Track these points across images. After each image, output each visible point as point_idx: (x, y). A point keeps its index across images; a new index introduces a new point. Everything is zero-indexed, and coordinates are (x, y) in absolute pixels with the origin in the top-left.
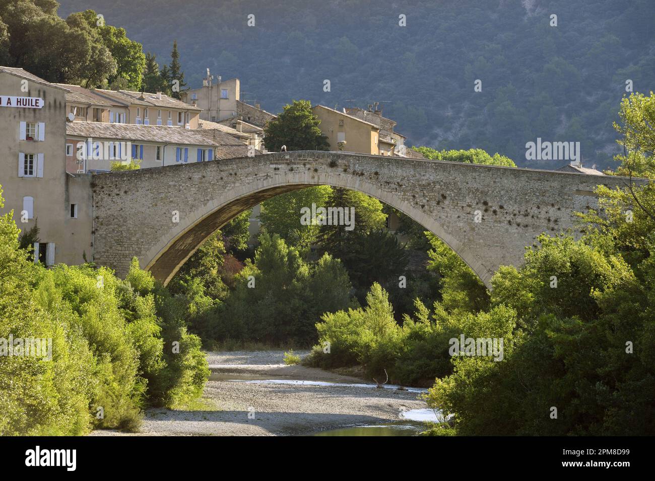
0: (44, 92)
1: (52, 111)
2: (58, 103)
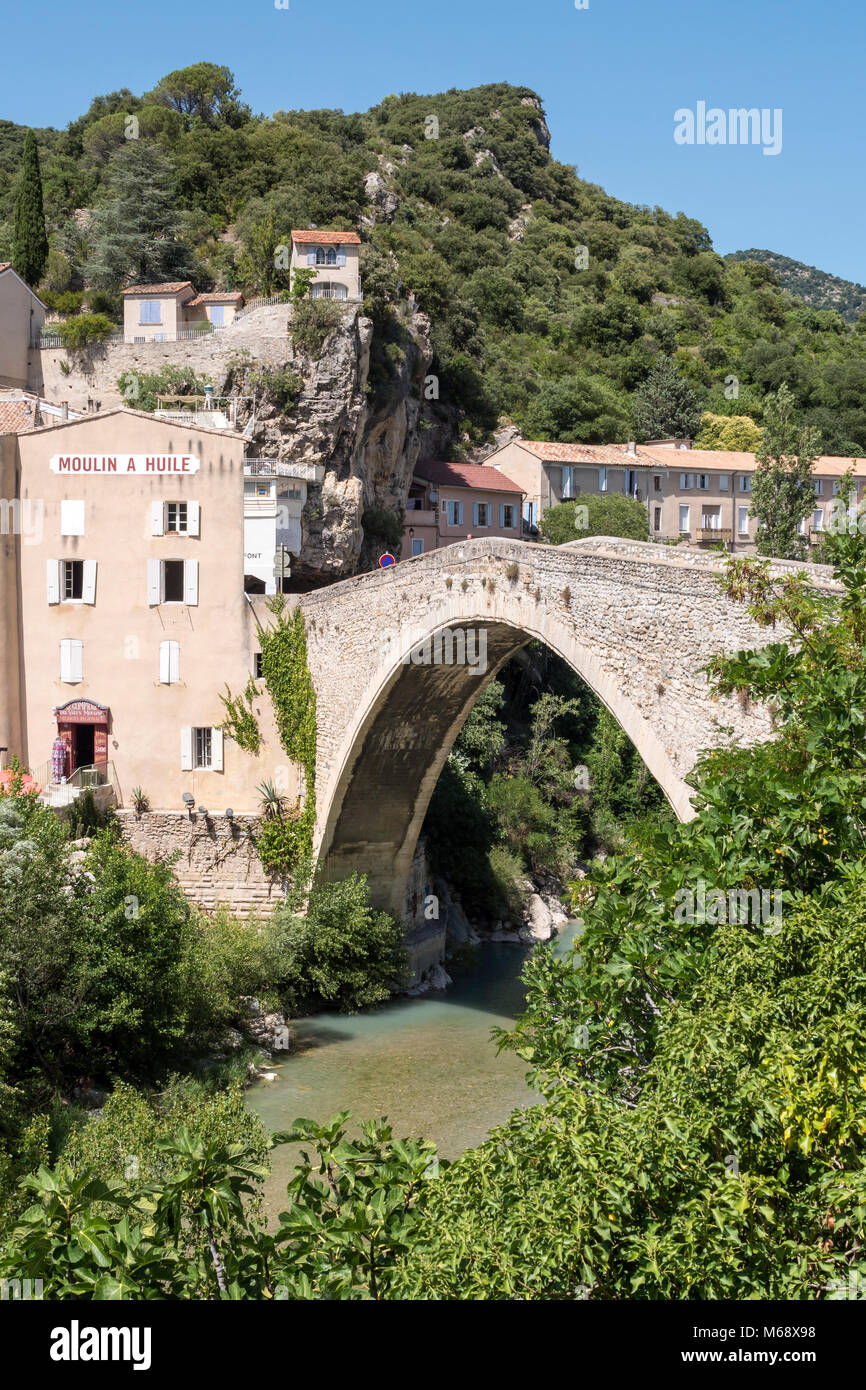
0: (200, 445)
1: (216, 477)
2: (227, 465)
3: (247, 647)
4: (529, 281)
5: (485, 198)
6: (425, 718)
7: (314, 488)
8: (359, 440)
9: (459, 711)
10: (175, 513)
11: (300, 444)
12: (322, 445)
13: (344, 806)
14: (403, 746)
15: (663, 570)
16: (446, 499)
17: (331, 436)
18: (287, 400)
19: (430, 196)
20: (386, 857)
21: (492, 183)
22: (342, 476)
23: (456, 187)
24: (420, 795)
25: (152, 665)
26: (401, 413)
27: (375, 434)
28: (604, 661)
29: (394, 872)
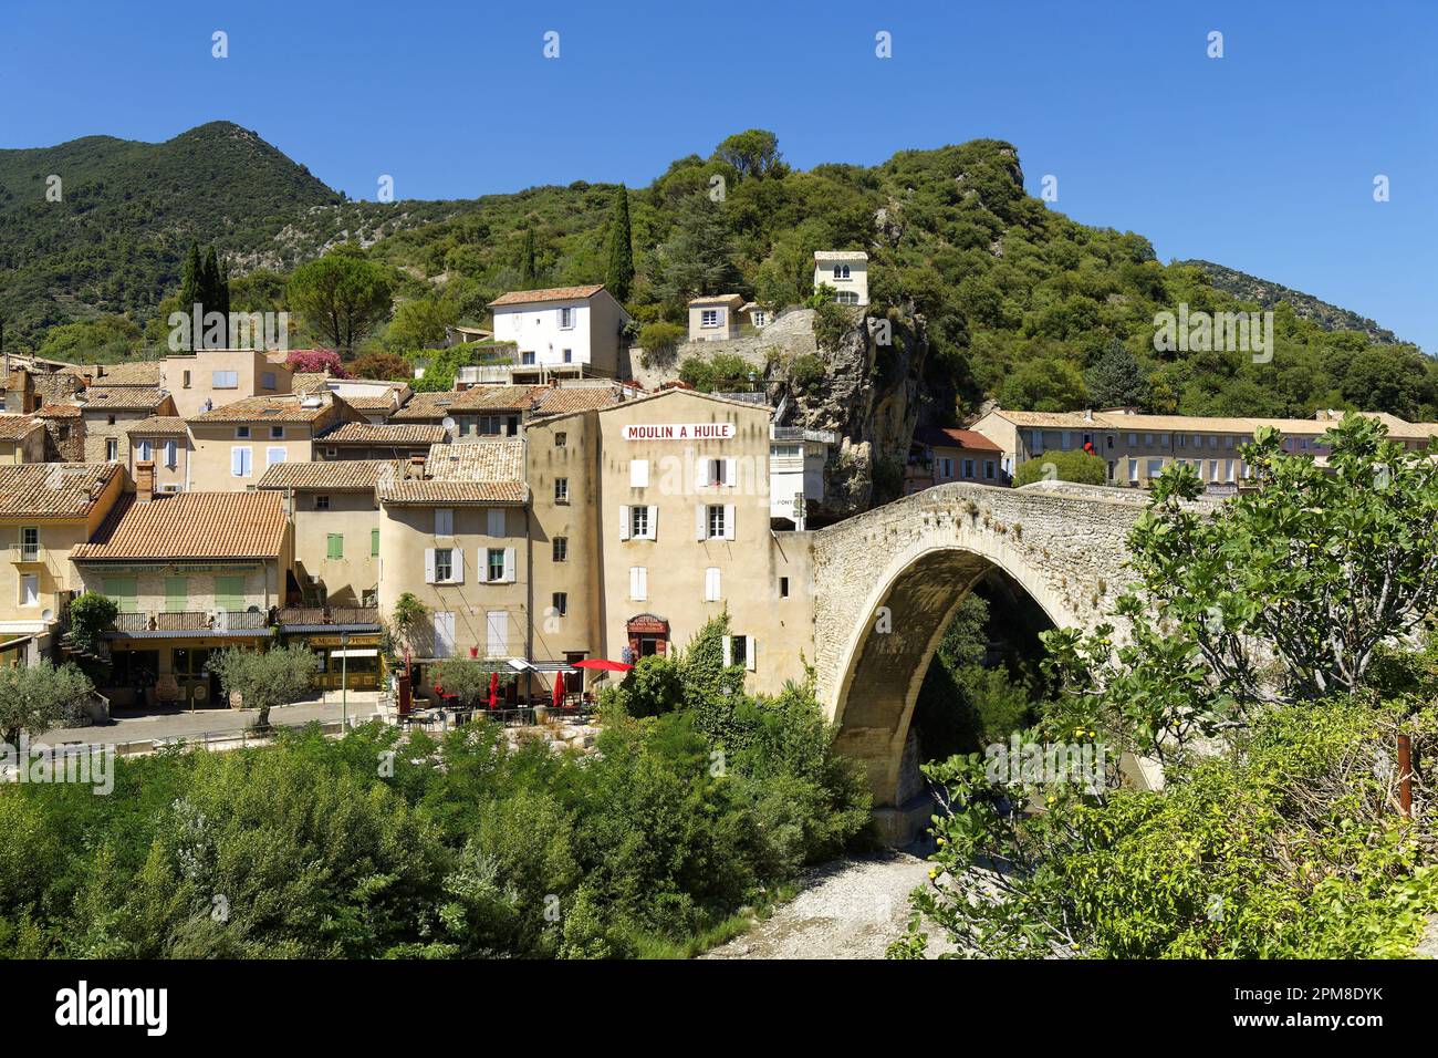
0: (736, 415)
1: (748, 441)
2: (756, 430)
3: (773, 572)
4: (1006, 288)
5: (973, 226)
6: (912, 628)
7: (834, 450)
8: (868, 412)
9: (939, 623)
11: (823, 416)
12: (839, 416)
13: (849, 699)
14: (895, 651)
16: (939, 457)
17: (847, 409)
18: (813, 383)
19: (931, 228)
20: (884, 739)
21: (978, 214)
22: (855, 440)
23: (950, 218)
24: (910, 690)
25: (700, 586)
26: (902, 390)
27: (881, 408)
28: (1049, 582)
29: (890, 753)
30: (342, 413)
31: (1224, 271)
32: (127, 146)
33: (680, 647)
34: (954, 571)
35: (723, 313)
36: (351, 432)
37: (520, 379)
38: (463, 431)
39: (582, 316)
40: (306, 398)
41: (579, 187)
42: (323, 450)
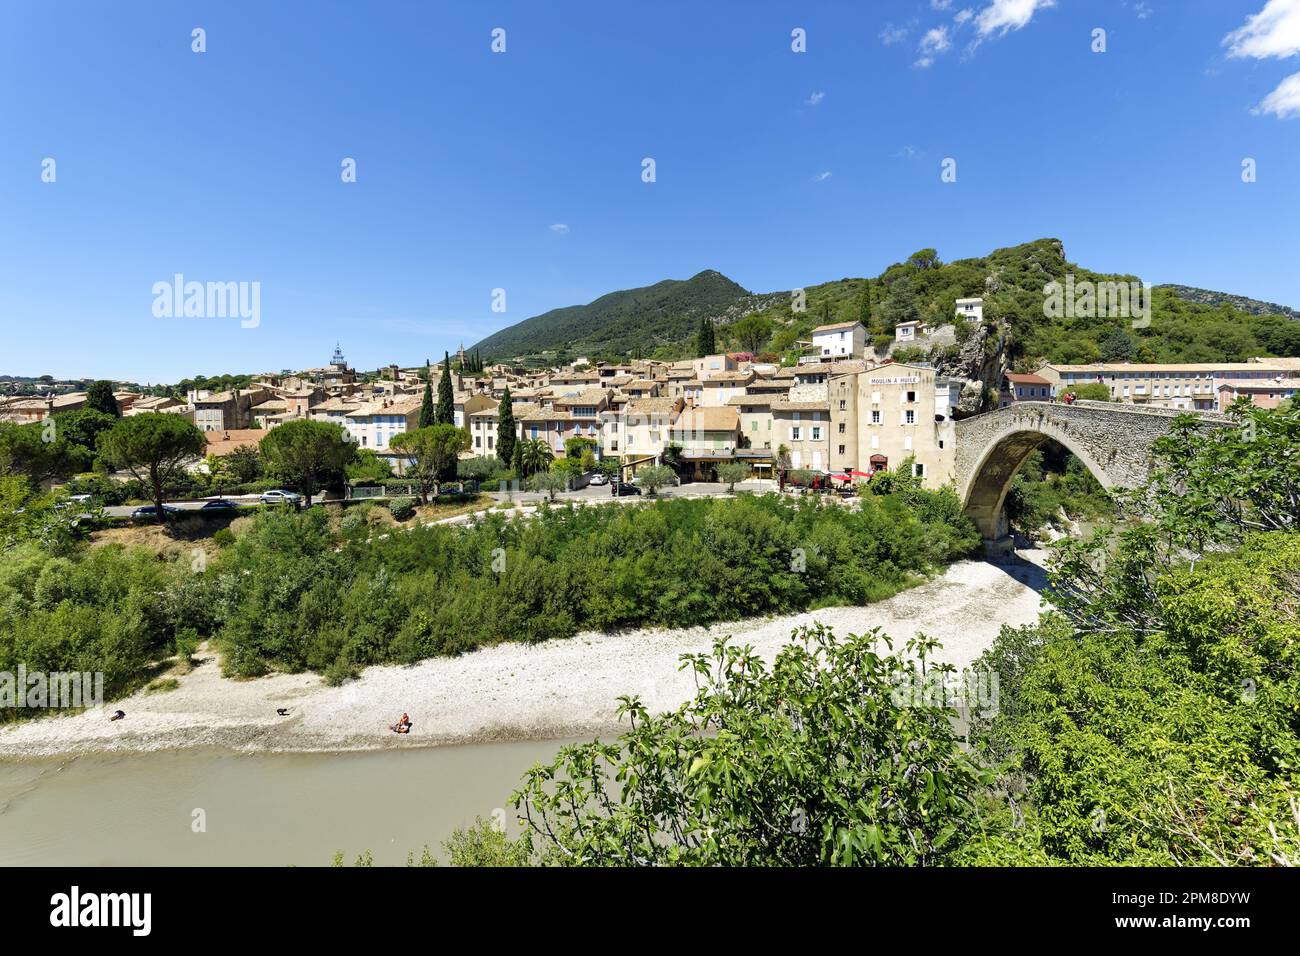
0: (920, 373)
1: (925, 383)
2: (929, 379)
3: (936, 438)
5: (1035, 279)
6: (1005, 464)
7: (963, 385)
8: (981, 368)
9: (1019, 462)
10: (911, 396)
11: (959, 371)
12: (966, 371)
13: (972, 492)
14: (996, 474)
15: (1111, 413)
17: (970, 367)
18: (952, 358)
19: (1013, 283)
20: (989, 511)
21: (1038, 274)
22: (975, 380)
23: (1024, 277)
25: (902, 444)
27: (987, 367)
29: (992, 517)
30: (756, 376)
31: (1185, 289)
32: (676, 282)
33: (893, 467)
34: (1028, 440)
35: (912, 330)
36: (758, 383)
37: (823, 360)
38: (802, 382)
39: (849, 335)
40: (743, 371)
41: (845, 280)
42: (750, 391)
